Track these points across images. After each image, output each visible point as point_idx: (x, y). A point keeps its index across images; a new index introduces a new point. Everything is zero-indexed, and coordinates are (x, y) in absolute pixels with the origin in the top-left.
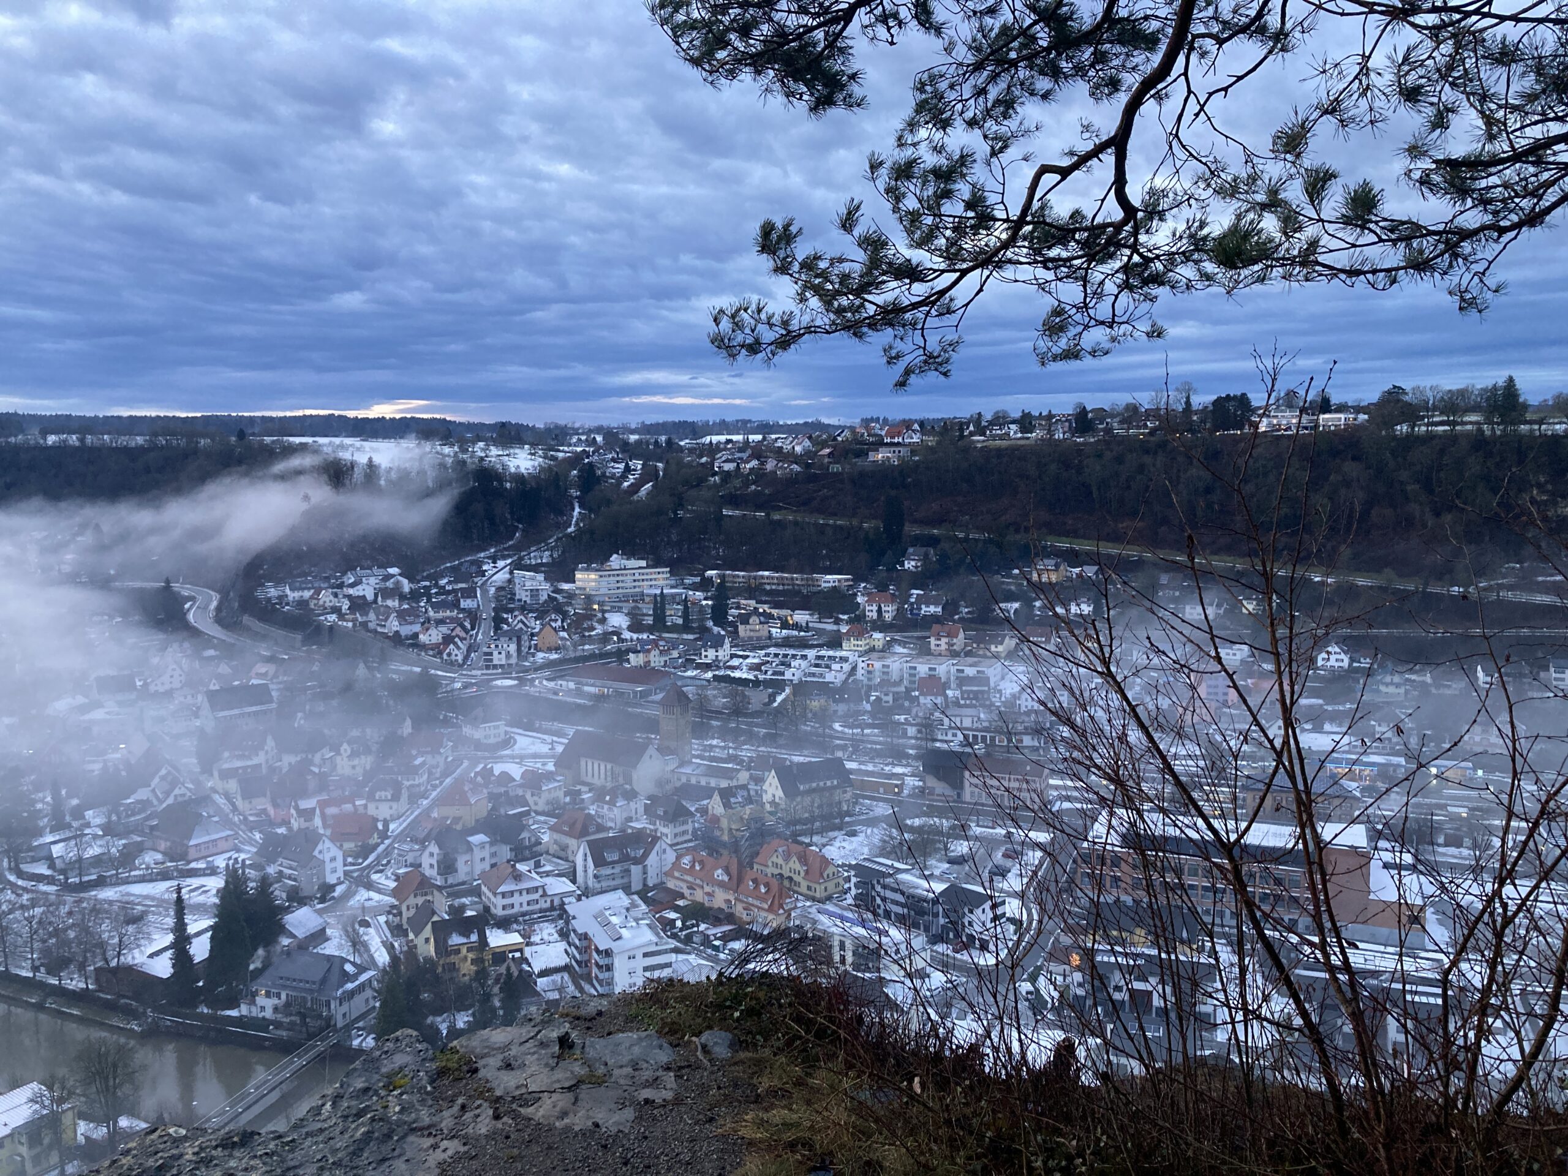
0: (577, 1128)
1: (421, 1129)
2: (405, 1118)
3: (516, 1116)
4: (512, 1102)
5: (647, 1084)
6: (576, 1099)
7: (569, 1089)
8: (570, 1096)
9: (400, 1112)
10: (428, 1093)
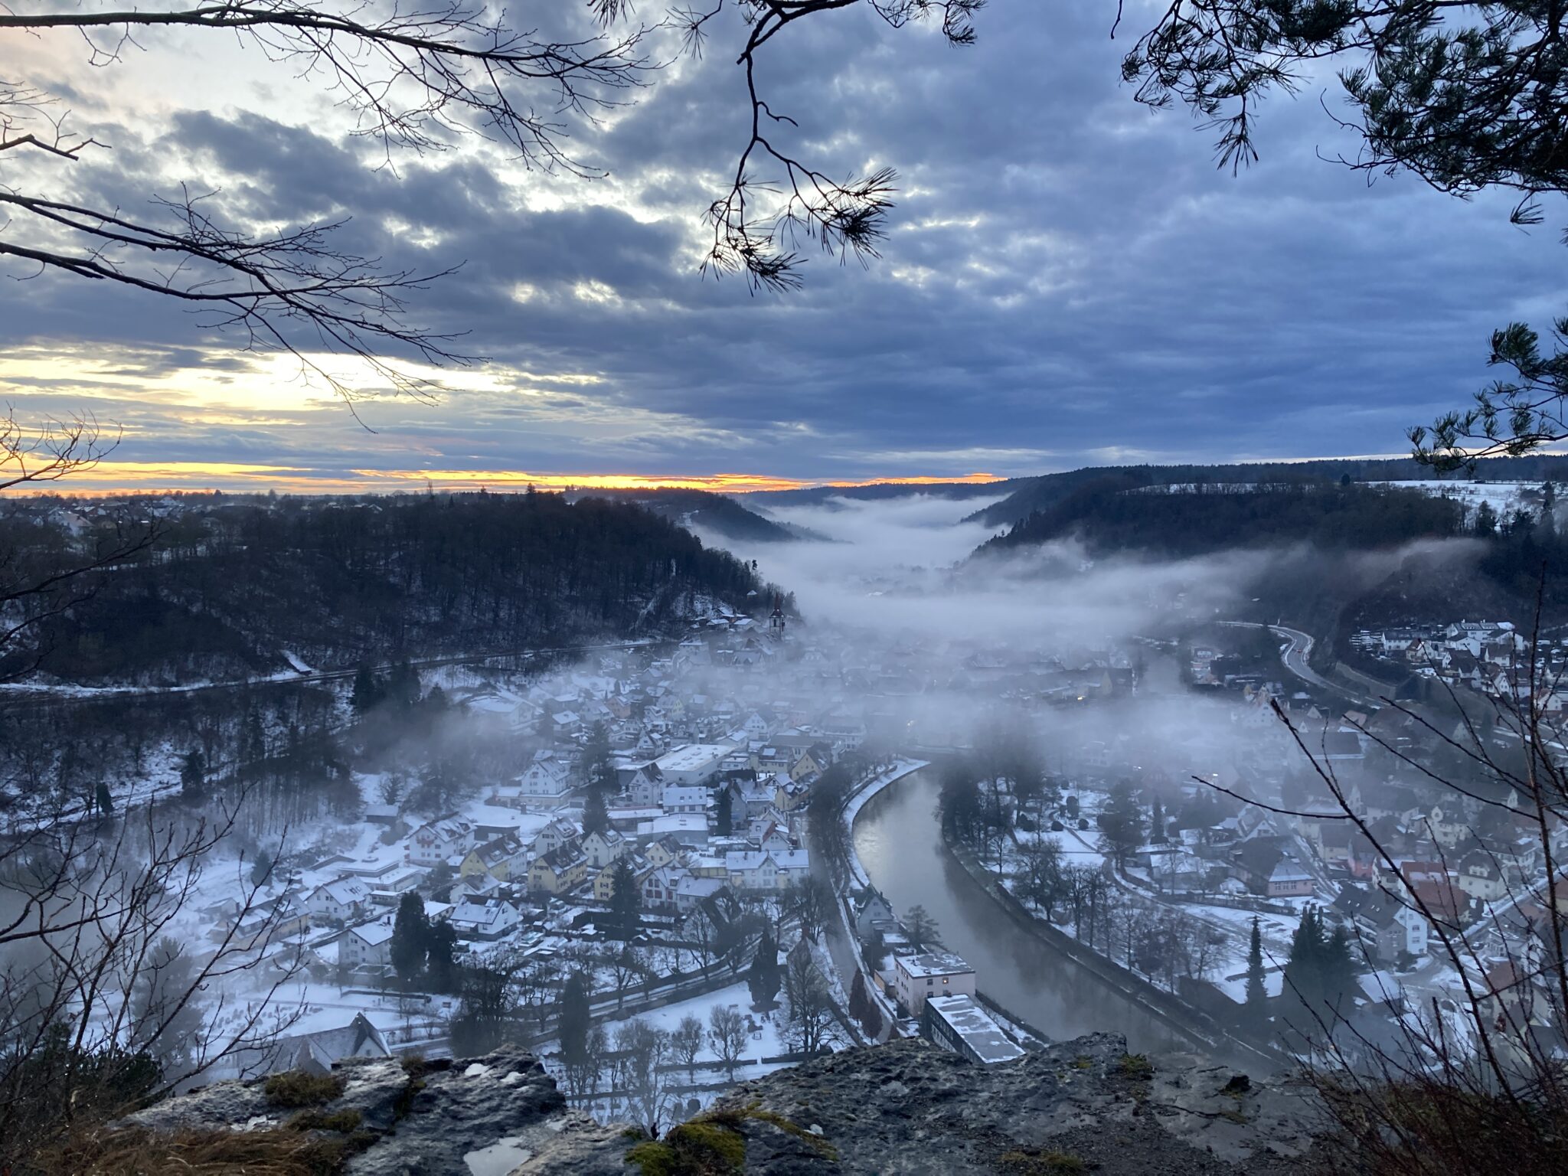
0: (1192, 1146)
1: (1076, 1101)
2: (1069, 1089)
3: (1150, 1117)
4: (1154, 1108)
5: (1283, 1140)
6: (1208, 1126)
7: (1208, 1116)
8: (1204, 1121)
9: (1068, 1084)
10: (1100, 1080)
